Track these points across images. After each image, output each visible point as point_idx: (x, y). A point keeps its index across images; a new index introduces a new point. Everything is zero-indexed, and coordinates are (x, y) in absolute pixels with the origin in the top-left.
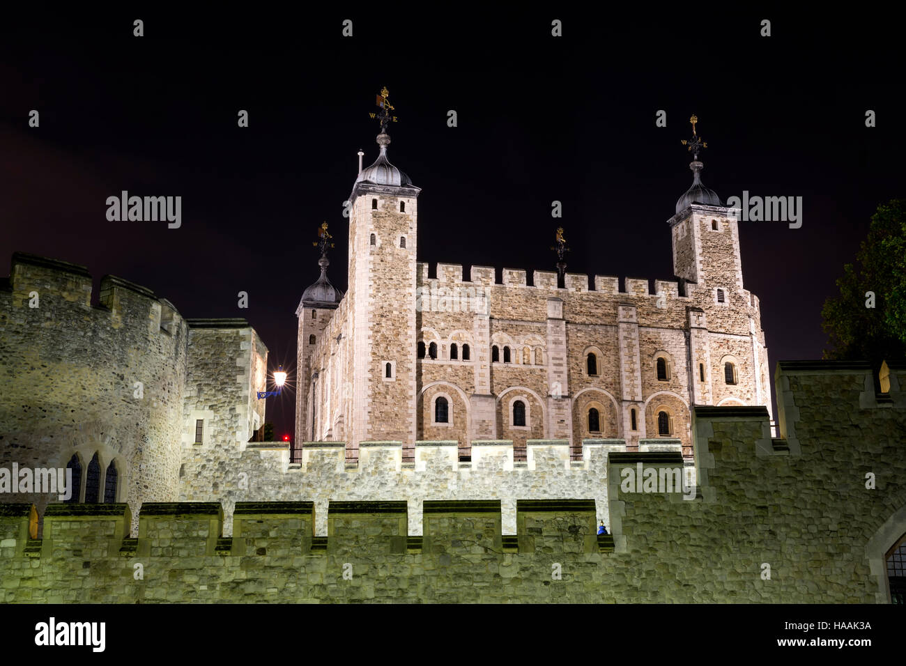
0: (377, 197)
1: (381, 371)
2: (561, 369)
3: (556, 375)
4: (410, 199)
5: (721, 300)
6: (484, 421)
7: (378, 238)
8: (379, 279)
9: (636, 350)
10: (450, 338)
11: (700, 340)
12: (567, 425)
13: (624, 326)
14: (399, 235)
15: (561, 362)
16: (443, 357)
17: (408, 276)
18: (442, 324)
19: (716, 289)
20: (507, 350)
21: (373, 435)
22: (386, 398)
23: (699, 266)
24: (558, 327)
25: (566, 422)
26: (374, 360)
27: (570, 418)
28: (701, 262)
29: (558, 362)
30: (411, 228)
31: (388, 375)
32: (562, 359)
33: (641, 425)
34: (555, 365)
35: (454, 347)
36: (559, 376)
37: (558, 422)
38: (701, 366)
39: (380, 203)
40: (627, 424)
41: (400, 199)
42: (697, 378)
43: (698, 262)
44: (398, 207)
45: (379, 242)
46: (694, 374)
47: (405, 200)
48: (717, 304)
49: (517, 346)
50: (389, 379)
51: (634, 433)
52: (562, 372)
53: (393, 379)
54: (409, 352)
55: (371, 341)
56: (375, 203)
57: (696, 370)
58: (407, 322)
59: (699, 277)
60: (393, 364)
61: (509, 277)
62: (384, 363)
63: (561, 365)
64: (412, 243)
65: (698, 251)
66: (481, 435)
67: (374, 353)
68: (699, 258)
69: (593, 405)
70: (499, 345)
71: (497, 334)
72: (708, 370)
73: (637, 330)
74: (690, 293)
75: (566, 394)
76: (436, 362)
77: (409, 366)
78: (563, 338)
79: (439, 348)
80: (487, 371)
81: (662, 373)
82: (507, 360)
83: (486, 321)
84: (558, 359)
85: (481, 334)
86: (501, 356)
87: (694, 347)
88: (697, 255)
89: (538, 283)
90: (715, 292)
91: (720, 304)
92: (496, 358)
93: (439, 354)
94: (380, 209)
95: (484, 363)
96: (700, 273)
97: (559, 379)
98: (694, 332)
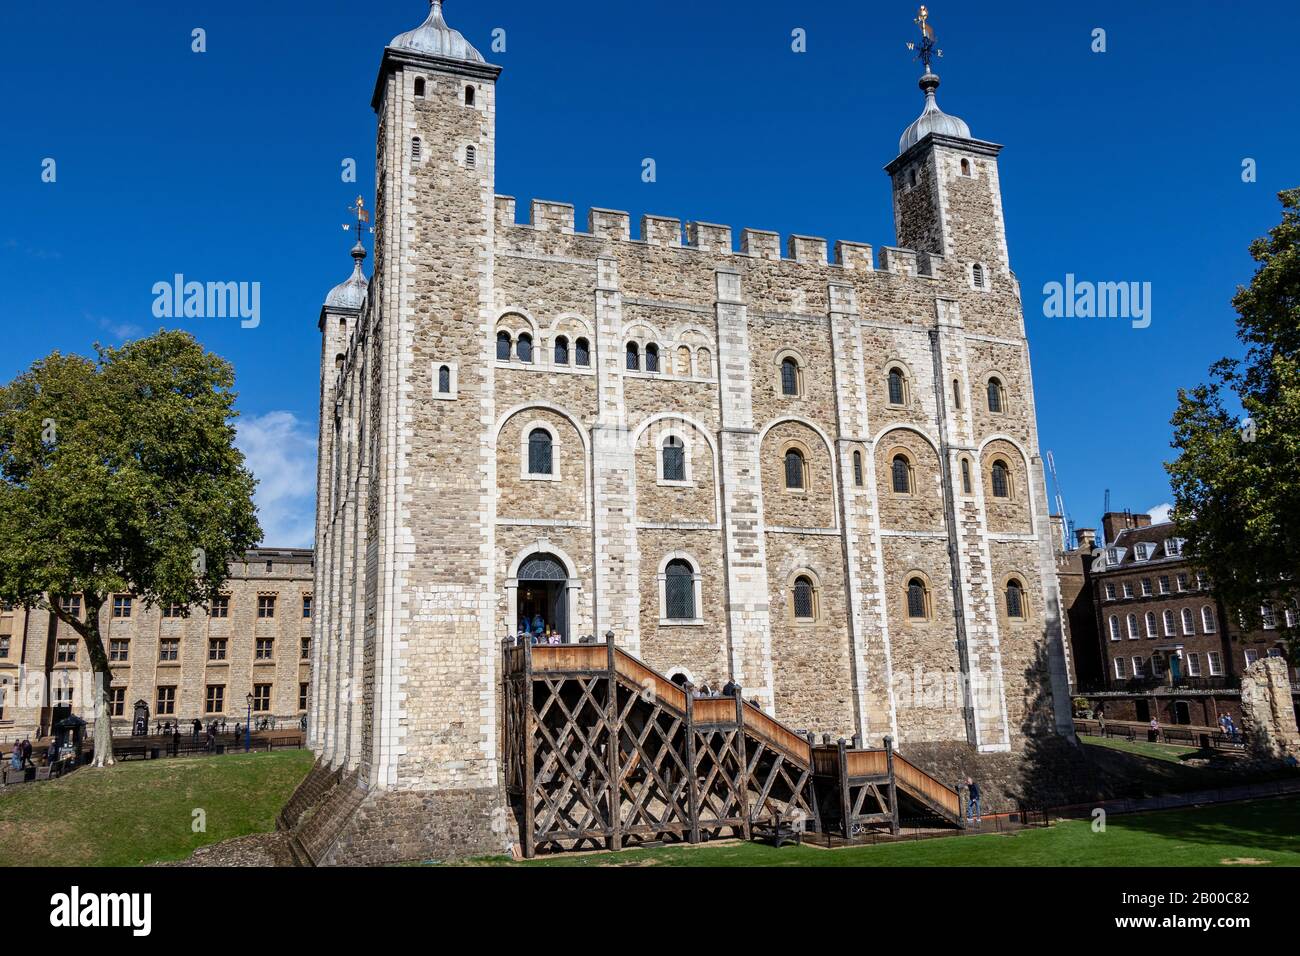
0: (423, 75)
1: (429, 380)
2: (742, 384)
3: (733, 394)
4: (483, 86)
5: (979, 281)
6: (614, 471)
7: (424, 144)
8: (427, 218)
9: (858, 354)
10: (553, 326)
11: (953, 343)
12: (753, 478)
13: (840, 317)
14: (463, 143)
15: (740, 372)
16: (543, 359)
17: (479, 216)
18: (541, 302)
19: (971, 265)
20: (652, 349)
21: (416, 496)
22: (438, 429)
23: (946, 229)
24: (734, 314)
25: (752, 473)
26: (416, 361)
27: (758, 467)
28: (948, 223)
29: (735, 372)
30: (486, 134)
31: (444, 386)
32: (741, 368)
33: (870, 478)
34: (731, 377)
35: (561, 342)
36: (738, 397)
37: (739, 474)
38: (956, 383)
39: (430, 85)
40: (849, 477)
41: (465, 82)
42: (950, 403)
43: (944, 223)
44: (462, 96)
45: (426, 153)
46: (946, 397)
47: (475, 84)
48: (974, 288)
49: (668, 344)
50: (445, 396)
51: (859, 492)
52: (742, 390)
53: (453, 395)
54: (481, 348)
55: (411, 326)
56: (419, 86)
57: (949, 390)
58: (477, 295)
59: (946, 246)
60: (453, 367)
61: (654, 228)
62: (436, 366)
63: (739, 377)
64: (486, 158)
65: (944, 205)
66: (610, 496)
67: (416, 349)
68: (945, 217)
69: (792, 445)
70: (638, 341)
71: (634, 322)
72: (965, 391)
73: (858, 324)
74: (934, 270)
75: (750, 426)
76: (529, 368)
77: (482, 372)
78: (743, 333)
79: (536, 342)
80: (619, 385)
81: (896, 396)
82: (653, 365)
83: (616, 300)
84: (735, 367)
85: (608, 322)
86: (643, 359)
87: (945, 353)
88: (943, 211)
89: (701, 241)
90: (970, 270)
91: (978, 289)
92: (633, 363)
93: (536, 352)
94: (429, 96)
95: (614, 370)
96: (948, 240)
97: (738, 401)
98: (944, 330)
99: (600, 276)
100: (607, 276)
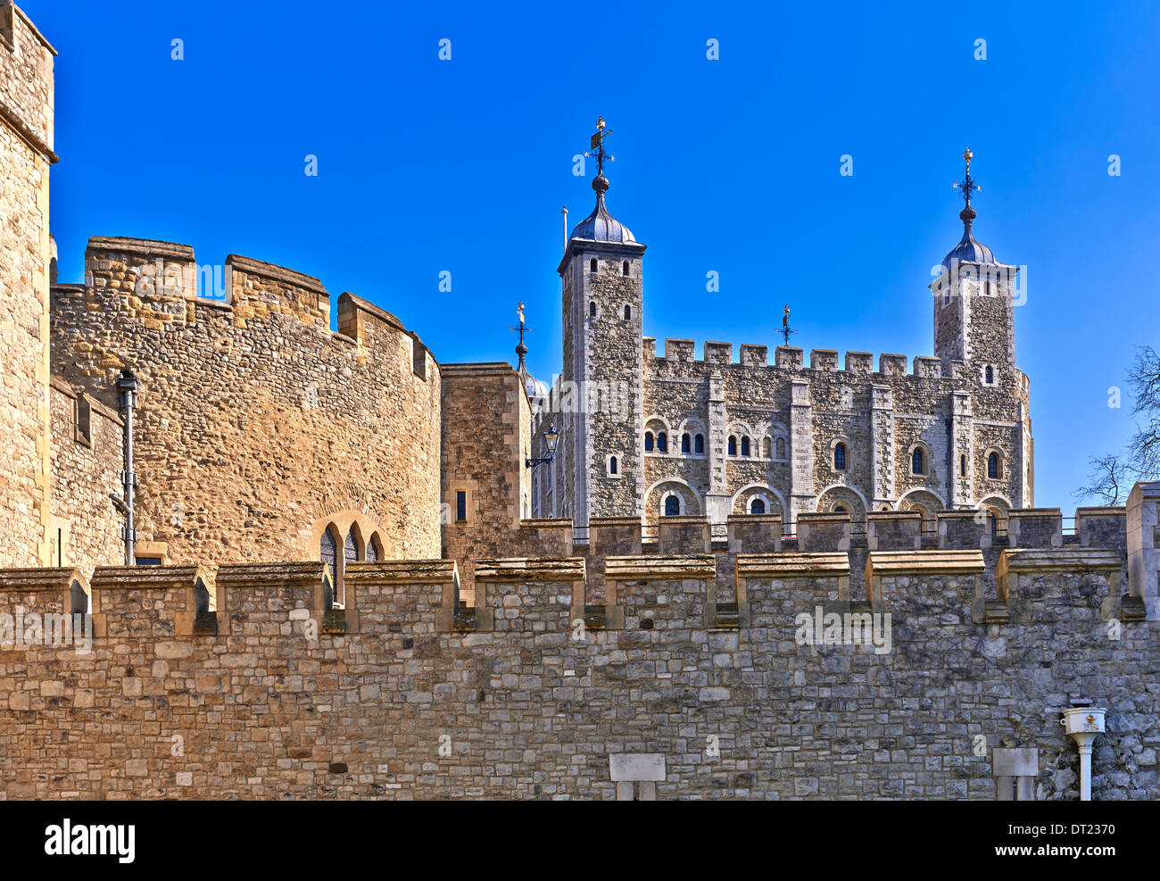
0: (596, 257)
1: (604, 466)
2: (806, 462)
3: (800, 470)
4: (636, 260)
5: (990, 379)
7: (598, 307)
8: (599, 356)
9: (892, 438)
10: (681, 428)
11: (964, 428)
13: (878, 412)
14: (623, 304)
15: (805, 454)
16: (674, 449)
17: (633, 354)
18: (672, 411)
19: (985, 366)
20: (746, 440)
22: (610, 497)
23: (967, 339)
24: (803, 414)
26: (596, 454)
28: (968, 335)
29: (802, 454)
30: (638, 296)
31: (614, 470)
32: (806, 451)
34: (800, 456)
35: (686, 438)
36: (803, 472)
38: (963, 457)
39: (601, 263)
41: (623, 260)
42: (957, 472)
43: (965, 334)
44: (621, 269)
45: (599, 312)
46: (954, 467)
47: (630, 260)
48: (985, 384)
49: (756, 437)
50: (614, 476)
52: (806, 467)
53: (619, 475)
54: (636, 444)
55: (592, 432)
56: (594, 264)
57: (957, 463)
58: (632, 409)
59: (965, 353)
60: (619, 458)
61: (749, 354)
62: (608, 457)
63: (805, 458)
64: (638, 314)
65: (967, 320)
67: (596, 446)
68: (966, 330)
69: (840, 504)
70: (736, 435)
71: (734, 422)
72: (971, 463)
73: (892, 417)
74: (954, 373)
75: (811, 492)
76: (665, 456)
77: (636, 460)
78: (809, 427)
79: (670, 439)
80: (723, 466)
81: (918, 468)
82: (746, 452)
83: (722, 408)
84: (802, 451)
85: (717, 423)
86: (739, 449)
87: (956, 435)
88: (965, 326)
89: (782, 361)
90: (983, 371)
91: (988, 385)
92: (732, 451)
93: (670, 446)
94: (600, 273)
95: (720, 456)
96: (967, 348)
97: (804, 475)
98: (956, 419)
99: (712, 391)
100: (717, 392)
